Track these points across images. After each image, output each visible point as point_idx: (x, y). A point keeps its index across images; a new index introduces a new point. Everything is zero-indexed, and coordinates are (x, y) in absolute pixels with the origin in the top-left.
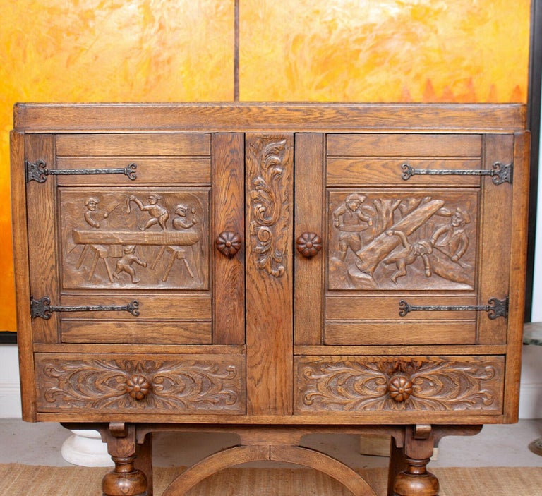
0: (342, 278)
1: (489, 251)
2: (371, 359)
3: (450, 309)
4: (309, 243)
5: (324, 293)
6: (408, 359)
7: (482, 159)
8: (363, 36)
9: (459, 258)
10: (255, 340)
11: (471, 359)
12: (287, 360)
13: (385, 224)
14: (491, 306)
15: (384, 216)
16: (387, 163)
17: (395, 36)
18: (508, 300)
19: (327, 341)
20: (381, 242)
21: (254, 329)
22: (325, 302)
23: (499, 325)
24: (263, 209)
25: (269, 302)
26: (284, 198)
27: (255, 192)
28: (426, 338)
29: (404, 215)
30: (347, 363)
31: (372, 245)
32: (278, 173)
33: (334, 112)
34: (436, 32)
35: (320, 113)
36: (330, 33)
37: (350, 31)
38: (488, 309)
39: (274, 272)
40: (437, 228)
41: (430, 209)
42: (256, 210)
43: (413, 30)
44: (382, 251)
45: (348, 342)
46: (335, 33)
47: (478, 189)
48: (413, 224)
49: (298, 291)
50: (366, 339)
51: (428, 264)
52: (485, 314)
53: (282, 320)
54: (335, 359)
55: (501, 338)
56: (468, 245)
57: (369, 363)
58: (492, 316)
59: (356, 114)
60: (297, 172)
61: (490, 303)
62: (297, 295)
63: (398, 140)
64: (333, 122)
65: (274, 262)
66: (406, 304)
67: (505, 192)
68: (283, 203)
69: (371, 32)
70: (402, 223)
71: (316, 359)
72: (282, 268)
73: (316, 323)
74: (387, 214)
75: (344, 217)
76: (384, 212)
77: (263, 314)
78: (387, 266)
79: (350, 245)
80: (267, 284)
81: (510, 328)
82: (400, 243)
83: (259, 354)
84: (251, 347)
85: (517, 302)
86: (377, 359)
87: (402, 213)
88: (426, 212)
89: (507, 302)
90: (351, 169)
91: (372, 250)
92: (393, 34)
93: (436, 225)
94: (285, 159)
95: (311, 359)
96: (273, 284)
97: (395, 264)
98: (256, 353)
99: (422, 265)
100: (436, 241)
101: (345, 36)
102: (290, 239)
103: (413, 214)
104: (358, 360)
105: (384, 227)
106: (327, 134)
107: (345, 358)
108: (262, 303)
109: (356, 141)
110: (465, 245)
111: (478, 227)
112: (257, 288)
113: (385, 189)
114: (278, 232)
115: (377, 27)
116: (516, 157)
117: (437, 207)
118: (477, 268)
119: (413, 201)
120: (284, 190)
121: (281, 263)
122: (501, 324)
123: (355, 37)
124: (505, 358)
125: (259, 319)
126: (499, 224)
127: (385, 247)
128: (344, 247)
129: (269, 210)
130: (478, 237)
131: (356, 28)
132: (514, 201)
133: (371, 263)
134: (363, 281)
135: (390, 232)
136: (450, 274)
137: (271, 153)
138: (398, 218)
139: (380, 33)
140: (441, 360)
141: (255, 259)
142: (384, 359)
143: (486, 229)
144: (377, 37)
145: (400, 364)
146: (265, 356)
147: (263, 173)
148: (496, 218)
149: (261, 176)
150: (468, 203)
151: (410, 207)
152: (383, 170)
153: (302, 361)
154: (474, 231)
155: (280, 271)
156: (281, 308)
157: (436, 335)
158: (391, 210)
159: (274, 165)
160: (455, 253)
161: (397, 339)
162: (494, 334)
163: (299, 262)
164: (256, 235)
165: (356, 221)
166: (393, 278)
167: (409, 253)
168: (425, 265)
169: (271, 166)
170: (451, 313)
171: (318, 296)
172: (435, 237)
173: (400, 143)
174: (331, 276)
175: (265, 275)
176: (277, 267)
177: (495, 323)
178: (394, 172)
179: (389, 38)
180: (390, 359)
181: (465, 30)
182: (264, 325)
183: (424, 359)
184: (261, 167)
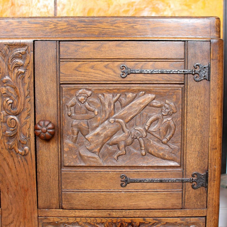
0: (74, 157)
1: (192, 135)
2: (99, 220)
3: (161, 181)
4: (45, 129)
5: (61, 168)
6: (128, 220)
7: (185, 61)
8: (128, 9)
9: (168, 141)
10: (8, 205)
11: (178, 220)
12: (33, 220)
13: (108, 113)
14: (194, 178)
15: (107, 107)
16: (108, 64)
17: (146, 9)
18: (207, 173)
19: (64, 206)
20: (105, 128)
21: (7, 196)
22: (61, 175)
23: (200, 194)
24: (11, 101)
25: (17, 175)
26: (27, 93)
27: (4, 88)
28: (143, 204)
29: (123, 106)
30: (80, 223)
31: (98, 130)
32: (21, 73)
33: (65, 24)
34: (170, 6)
35: (55, 25)
36: (109, 7)
37: (120, 6)
38: (192, 181)
39: (20, 151)
40: (149, 117)
41: (143, 102)
42: (5, 102)
43: (157, 5)
44: (105, 135)
45: (80, 207)
46: (112, 7)
47: (183, 86)
48: (130, 114)
49: (39, 167)
50: (95, 205)
51: (143, 145)
52: (189, 185)
53: (28, 189)
54: (71, 220)
55: (202, 203)
56: (175, 130)
57: (97, 223)
58: (195, 186)
59: (83, 26)
60: (36, 72)
61: (193, 176)
62: (39, 170)
63: (117, 46)
64: (65, 32)
65: (21, 144)
66: (126, 177)
67: (204, 87)
68: (26, 97)
69: (132, 6)
70: (121, 112)
71: (56, 220)
72: (26, 148)
73: (55, 192)
74: (110, 105)
75: (75, 108)
76: (107, 104)
77: (13, 184)
78: (110, 148)
79: (80, 130)
80: (16, 161)
81: (210, 196)
82: (120, 129)
83: (11, 216)
84: (5, 210)
85: (214, 175)
86: (104, 220)
87: (121, 105)
88: (140, 104)
89: (207, 176)
90: (80, 69)
91: (98, 134)
92: (145, 8)
93: (149, 114)
94: (27, 62)
95: (52, 220)
96: (21, 161)
97: (116, 146)
98: (9, 214)
99: (139, 146)
100: (149, 127)
101: (117, 9)
102: (32, 125)
103: (130, 105)
104: (89, 221)
105: (107, 115)
106: (60, 41)
107: (78, 219)
108: (12, 176)
109: (84, 47)
110: (173, 130)
111: (183, 116)
112: (8, 164)
113: (108, 85)
114: (23, 120)
115: (136, 4)
116: (213, 59)
117: (149, 100)
118: (182, 149)
119: (130, 95)
120: (26, 86)
121: (26, 145)
122: (202, 192)
123: (123, 10)
124: (206, 218)
125: (10, 188)
126: (200, 113)
127: (108, 132)
128: (76, 132)
129: (15, 103)
130: (183, 124)
131: (124, 4)
132: (212, 95)
133: (97, 145)
134: (91, 159)
135: (111, 120)
136: (161, 153)
137: (15, 57)
138: (118, 109)
139: (138, 7)
140: (155, 221)
141: (6, 141)
142: (109, 220)
143: (190, 118)
144: (136, 10)
145: (122, 224)
146: (16, 217)
147: (10, 73)
148: (197, 109)
149: (9, 75)
150: (175, 97)
151: (127, 100)
152: (105, 70)
153: (45, 221)
154: (179, 119)
155: (25, 151)
156: (27, 180)
157: (151, 202)
158: (112, 103)
159: (18, 66)
160: (164, 136)
161: (119, 205)
162: (197, 201)
163: (40, 144)
164: (6, 122)
165: (84, 112)
166: (115, 157)
167: (127, 137)
168: (141, 146)
169: (15, 67)
170: (162, 185)
171: (56, 171)
172: (148, 124)
173: (118, 48)
174: (65, 155)
175: (14, 154)
176: (23, 147)
177: (198, 192)
178: (114, 72)
179: (142, 10)
180: (114, 220)
181: (186, 5)
182: (14, 193)
183: (141, 220)
184: (8, 68)
